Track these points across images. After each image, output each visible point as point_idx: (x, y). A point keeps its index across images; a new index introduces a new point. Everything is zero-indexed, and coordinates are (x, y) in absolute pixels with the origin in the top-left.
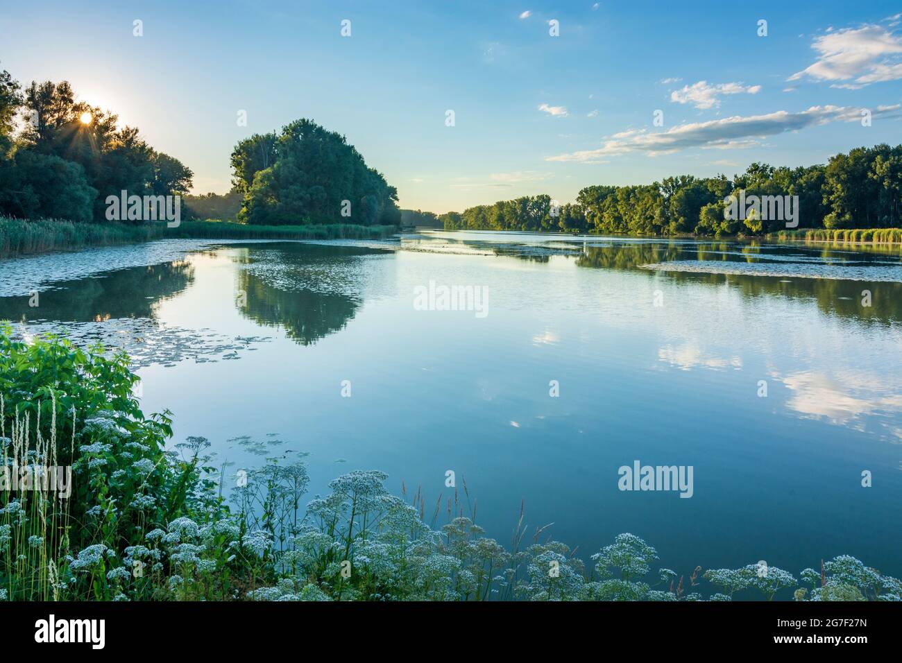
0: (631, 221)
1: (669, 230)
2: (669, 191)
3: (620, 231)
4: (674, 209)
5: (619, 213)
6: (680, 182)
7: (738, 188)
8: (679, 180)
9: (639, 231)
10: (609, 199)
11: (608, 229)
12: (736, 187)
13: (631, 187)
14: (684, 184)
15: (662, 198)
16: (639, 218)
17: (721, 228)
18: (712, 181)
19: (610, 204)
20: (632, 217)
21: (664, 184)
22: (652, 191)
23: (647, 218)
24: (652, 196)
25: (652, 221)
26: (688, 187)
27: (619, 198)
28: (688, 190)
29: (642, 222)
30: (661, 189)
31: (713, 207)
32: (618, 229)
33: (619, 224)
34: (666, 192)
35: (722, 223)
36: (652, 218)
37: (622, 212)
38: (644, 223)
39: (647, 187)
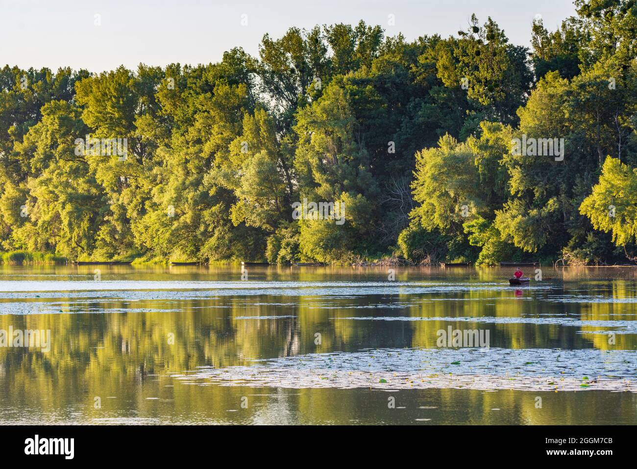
0: (143, 212)
1: (296, 248)
2: (291, 88)
3: (99, 255)
4: (314, 161)
5: (92, 181)
6: (330, 53)
7: (549, 76)
8: (325, 42)
9: (177, 255)
10: (49, 123)
11: (49, 247)
12: (541, 73)
13: (134, 70)
14: (346, 60)
15: (260, 116)
16: (178, 200)
17: (498, 233)
18: (452, 44)
19: (54, 145)
20: (148, 197)
21: (268, 59)
22: (222, 90)
23: (205, 201)
24: (220, 106)
25: (226, 210)
26: (361, 73)
27: (88, 119)
28: (361, 83)
29: (188, 218)
30: (257, 80)
31: (460, 149)
32: (91, 247)
33: (95, 224)
34: (277, 92)
35: (500, 216)
36: (227, 198)
37: (104, 178)
38: (197, 220)
39: (202, 70)
